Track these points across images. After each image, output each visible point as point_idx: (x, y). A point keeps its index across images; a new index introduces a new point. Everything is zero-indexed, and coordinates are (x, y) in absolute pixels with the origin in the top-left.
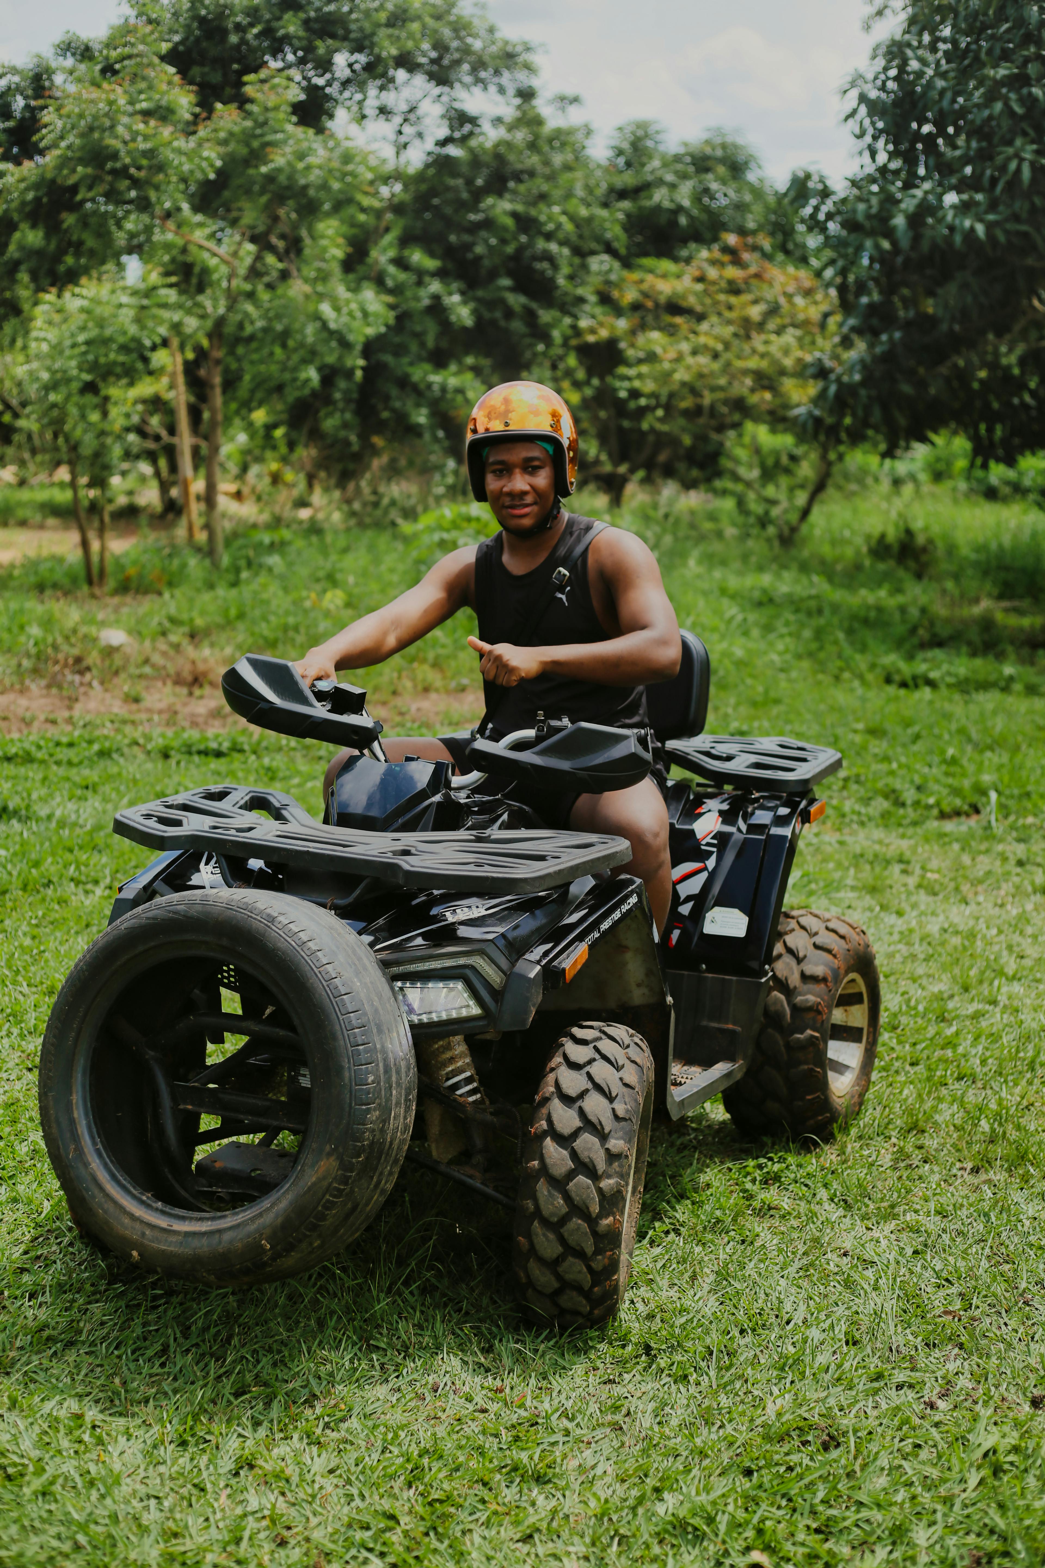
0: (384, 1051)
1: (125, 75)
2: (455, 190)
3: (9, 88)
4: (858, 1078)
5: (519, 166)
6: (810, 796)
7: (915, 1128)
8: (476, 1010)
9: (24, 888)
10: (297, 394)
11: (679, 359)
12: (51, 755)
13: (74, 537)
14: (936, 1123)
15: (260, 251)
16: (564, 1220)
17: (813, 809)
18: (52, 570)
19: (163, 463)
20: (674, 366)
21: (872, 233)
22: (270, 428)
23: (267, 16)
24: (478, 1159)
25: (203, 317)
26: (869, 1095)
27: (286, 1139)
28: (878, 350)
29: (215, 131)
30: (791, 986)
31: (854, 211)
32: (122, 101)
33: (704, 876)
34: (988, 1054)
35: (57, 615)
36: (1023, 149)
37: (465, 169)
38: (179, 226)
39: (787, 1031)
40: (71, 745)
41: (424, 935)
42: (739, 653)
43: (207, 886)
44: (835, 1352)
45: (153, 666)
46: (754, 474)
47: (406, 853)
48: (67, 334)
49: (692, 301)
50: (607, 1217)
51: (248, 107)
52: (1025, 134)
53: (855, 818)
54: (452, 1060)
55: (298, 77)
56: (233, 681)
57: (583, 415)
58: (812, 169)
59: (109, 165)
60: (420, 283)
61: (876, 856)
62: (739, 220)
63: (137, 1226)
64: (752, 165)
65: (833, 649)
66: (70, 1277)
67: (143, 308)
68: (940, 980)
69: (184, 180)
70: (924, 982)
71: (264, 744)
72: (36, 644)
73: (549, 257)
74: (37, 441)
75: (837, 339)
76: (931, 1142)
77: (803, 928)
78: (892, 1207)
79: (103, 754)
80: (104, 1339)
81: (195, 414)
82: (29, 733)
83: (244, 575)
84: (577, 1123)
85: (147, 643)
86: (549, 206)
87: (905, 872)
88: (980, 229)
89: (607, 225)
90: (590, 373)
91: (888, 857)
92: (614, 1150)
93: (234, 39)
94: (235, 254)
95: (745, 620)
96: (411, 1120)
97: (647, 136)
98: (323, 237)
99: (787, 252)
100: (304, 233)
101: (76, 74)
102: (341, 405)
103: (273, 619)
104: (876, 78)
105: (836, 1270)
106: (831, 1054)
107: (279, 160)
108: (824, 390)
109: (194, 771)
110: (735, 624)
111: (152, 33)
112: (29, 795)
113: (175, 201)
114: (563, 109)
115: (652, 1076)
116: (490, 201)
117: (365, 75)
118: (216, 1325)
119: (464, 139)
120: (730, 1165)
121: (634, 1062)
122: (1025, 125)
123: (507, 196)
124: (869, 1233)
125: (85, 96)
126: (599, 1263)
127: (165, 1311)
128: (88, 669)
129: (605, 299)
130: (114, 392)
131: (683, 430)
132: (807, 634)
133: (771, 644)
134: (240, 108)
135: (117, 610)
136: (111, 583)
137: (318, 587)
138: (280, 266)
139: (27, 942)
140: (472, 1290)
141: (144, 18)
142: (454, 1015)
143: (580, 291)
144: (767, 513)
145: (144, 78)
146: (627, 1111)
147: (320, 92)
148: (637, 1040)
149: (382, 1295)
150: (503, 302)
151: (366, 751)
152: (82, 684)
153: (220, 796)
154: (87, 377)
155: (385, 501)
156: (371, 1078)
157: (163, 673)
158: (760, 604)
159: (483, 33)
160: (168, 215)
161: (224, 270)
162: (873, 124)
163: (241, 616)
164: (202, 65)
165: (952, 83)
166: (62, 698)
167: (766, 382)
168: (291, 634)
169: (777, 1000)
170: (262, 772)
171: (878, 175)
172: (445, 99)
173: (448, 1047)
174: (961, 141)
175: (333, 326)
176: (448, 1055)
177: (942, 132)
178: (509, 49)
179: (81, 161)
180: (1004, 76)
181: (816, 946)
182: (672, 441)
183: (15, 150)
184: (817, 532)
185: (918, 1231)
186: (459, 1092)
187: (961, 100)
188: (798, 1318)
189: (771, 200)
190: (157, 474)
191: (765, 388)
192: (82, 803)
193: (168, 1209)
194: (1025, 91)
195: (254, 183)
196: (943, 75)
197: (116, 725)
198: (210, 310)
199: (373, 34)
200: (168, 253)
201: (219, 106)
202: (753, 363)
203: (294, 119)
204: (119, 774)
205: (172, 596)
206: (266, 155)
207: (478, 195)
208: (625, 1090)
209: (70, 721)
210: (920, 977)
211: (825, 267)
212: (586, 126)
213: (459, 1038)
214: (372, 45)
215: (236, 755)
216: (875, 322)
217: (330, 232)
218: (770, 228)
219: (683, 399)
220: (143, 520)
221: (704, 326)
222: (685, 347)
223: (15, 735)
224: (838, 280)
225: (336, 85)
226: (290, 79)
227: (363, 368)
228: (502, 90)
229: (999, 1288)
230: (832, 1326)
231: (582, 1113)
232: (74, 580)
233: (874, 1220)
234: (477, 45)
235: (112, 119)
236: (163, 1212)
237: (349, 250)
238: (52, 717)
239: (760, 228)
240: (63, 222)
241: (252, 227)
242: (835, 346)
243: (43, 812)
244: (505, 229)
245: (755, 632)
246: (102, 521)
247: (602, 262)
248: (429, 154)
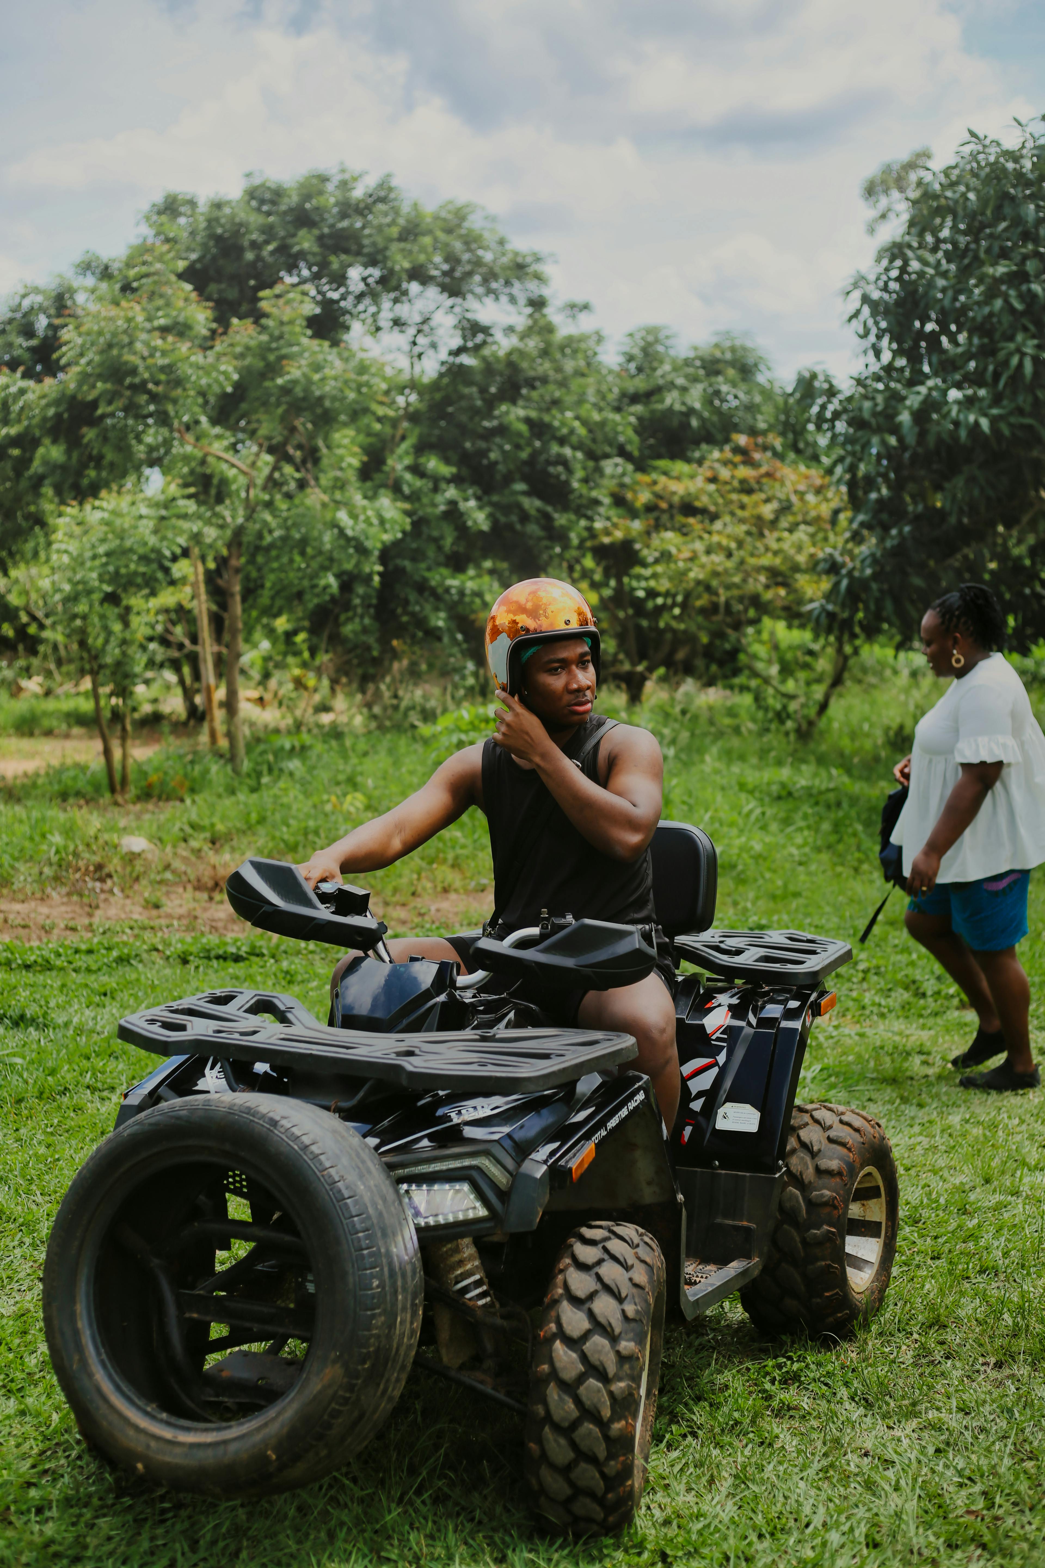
0: (388, 1254)
1: (144, 294)
2: (470, 398)
3: (32, 308)
4: (877, 1273)
5: (532, 373)
6: (820, 989)
7: (937, 1323)
8: (482, 1212)
9: (40, 1096)
10: (316, 601)
11: (693, 559)
12: (70, 963)
13: (98, 745)
14: (958, 1318)
15: (277, 461)
16: (575, 1425)
17: (823, 1002)
18: (75, 778)
19: (186, 670)
20: (689, 565)
21: (879, 430)
22: (289, 636)
23: (282, 233)
24: (489, 1363)
25: (222, 527)
26: (890, 1291)
27: (294, 1346)
28: (889, 544)
29: (232, 345)
30: (806, 1181)
31: (860, 409)
32: (140, 318)
33: (715, 1071)
34: (1010, 1246)
35: (80, 822)
36: (1024, 344)
37: (478, 378)
38: (198, 439)
39: (802, 1227)
40: (90, 952)
41: (430, 1137)
42: (758, 847)
43: (212, 1090)
44: (854, 1557)
45: (174, 872)
46: (774, 670)
47: (410, 1054)
48: (88, 546)
49: (703, 501)
50: (619, 1420)
51: (264, 321)
52: (1025, 329)
53: (875, 1010)
54: (461, 1263)
55: (313, 292)
56: (237, 885)
57: (602, 615)
58: (818, 369)
59: (128, 381)
60: (436, 489)
61: (896, 1048)
62: (750, 421)
63: (142, 1438)
64: (762, 367)
65: (852, 841)
66: (78, 1491)
67: (163, 518)
68: (962, 1171)
69: (203, 394)
70: (946, 1174)
71: (283, 948)
72: (57, 852)
73: (564, 462)
74: (62, 652)
75: (848, 535)
76: (953, 1337)
77: (817, 1121)
78: (914, 1404)
79: (123, 960)
80: (111, 1554)
81: (218, 623)
82: (49, 941)
83: (265, 780)
84: (586, 1325)
85: (169, 849)
86: (562, 412)
87: (925, 1063)
88: (984, 423)
89: (620, 429)
90: (607, 574)
91: (908, 1048)
92: (624, 1352)
93: (250, 256)
94: (253, 464)
95: (763, 814)
96: (417, 1325)
97: (657, 341)
98: (339, 446)
99: (798, 451)
100: (320, 443)
101: (98, 293)
102: (359, 610)
103: (292, 822)
104: (878, 279)
105: (857, 1470)
106: (848, 1249)
107: (294, 372)
108: (837, 585)
109: (212, 976)
110: (753, 817)
111: (169, 251)
112: (47, 1002)
113: (193, 414)
114: (574, 317)
115: (664, 1275)
116: (504, 408)
117: (379, 288)
118: (225, 1539)
119: (477, 348)
120: (749, 1364)
121: (643, 1262)
122: (1025, 321)
123: (521, 403)
124: (891, 1432)
125: (104, 314)
126: (613, 1467)
127: (173, 1525)
128: (110, 876)
129: (619, 501)
130: (135, 601)
131: (700, 627)
132: (826, 826)
133: (790, 838)
134: (256, 322)
135: (138, 817)
136: (132, 791)
137: (338, 790)
138: (297, 475)
139: (42, 1150)
140: (485, 1498)
141: (162, 237)
142: (461, 1217)
143: (594, 494)
144: (785, 707)
145: (161, 296)
146: (637, 1312)
147: (335, 306)
148: (647, 1239)
149: (393, 1505)
150: (519, 506)
151: (370, 953)
152: (102, 891)
153: (225, 1000)
154: (108, 589)
155: (404, 704)
156: (376, 1283)
157: (184, 878)
158: (779, 798)
159: (493, 245)
160: (188, 428)
161: (242, 480)
162: (876, 323)
163: (262, 820)
164: (219, 281)
165: (953, 281)
166: (82, 905)
167: (780, 579)
168: (311, 837)
169: (792, 1195)
170: (281, 976)
171: (882, 373)
172: (457, 310)
173: (457, 1250)
174: (962, 338)
175: (350, 533)
176: (456, 1258)
177: (945, 330)
178: (520, 260)
179: (100, 377)
180: (1004, 274)
181: (830, 1140)
182: (689, 638)
183: (39, 368)
184: (836, 725)
185: (940, 1429)
186: (468, 1296)
187: (962, 298)
188: (817, 1521)
189: (780, 400)
190: (182, 682)
191: (778, 584)
192: (100, 1010)
193: (173, 1420)
194: (1024, 287)
195: (271, 395)
196: (944, 274)
197: (136, 931)
198: (229, 519)
199: (386, 248)
200: (188, 464)
201: (235, 321)
202: (767, 560)
203: (309, 332)
204: (138, 980)
205: (194, 802)
206: (282, 368)
207: (491, 403)
208: (635, 1291)
209: (90, 928)
210: (941, 1169)
211: (835, 464)
212: (597, 333)
213: (467, 1241)
214: (386, 258)
215: (254, 959)
216: (884, 516)
217: (346, 441)
218: (780, 428)
219: (699, 597)
220: (166, 727)
221: (718, 525)
222: (699, 546)
223: (35, 943)
224: (847, 476)
225: (351, 299)
226: (305, 294)
227: (379, 574)
228: (513, 300)
229: (1023, 1486)
230: (852, 1530)
231: (591, 1315)
232: (97, 789)
233: (895, 1418)
234: (488, 257)
235: (130, 336)
236: (168, 1424)
237: (365, 459)
238: (71, 924)
239: (771, 428)
240: (83, 436)
241: (269, 438)
242: (847, 541)
243: (60, 1021)
244: (519, 434)
245: (774, 827)
246: (124, 729)
247: (616, 465)
248: (443, 363)
